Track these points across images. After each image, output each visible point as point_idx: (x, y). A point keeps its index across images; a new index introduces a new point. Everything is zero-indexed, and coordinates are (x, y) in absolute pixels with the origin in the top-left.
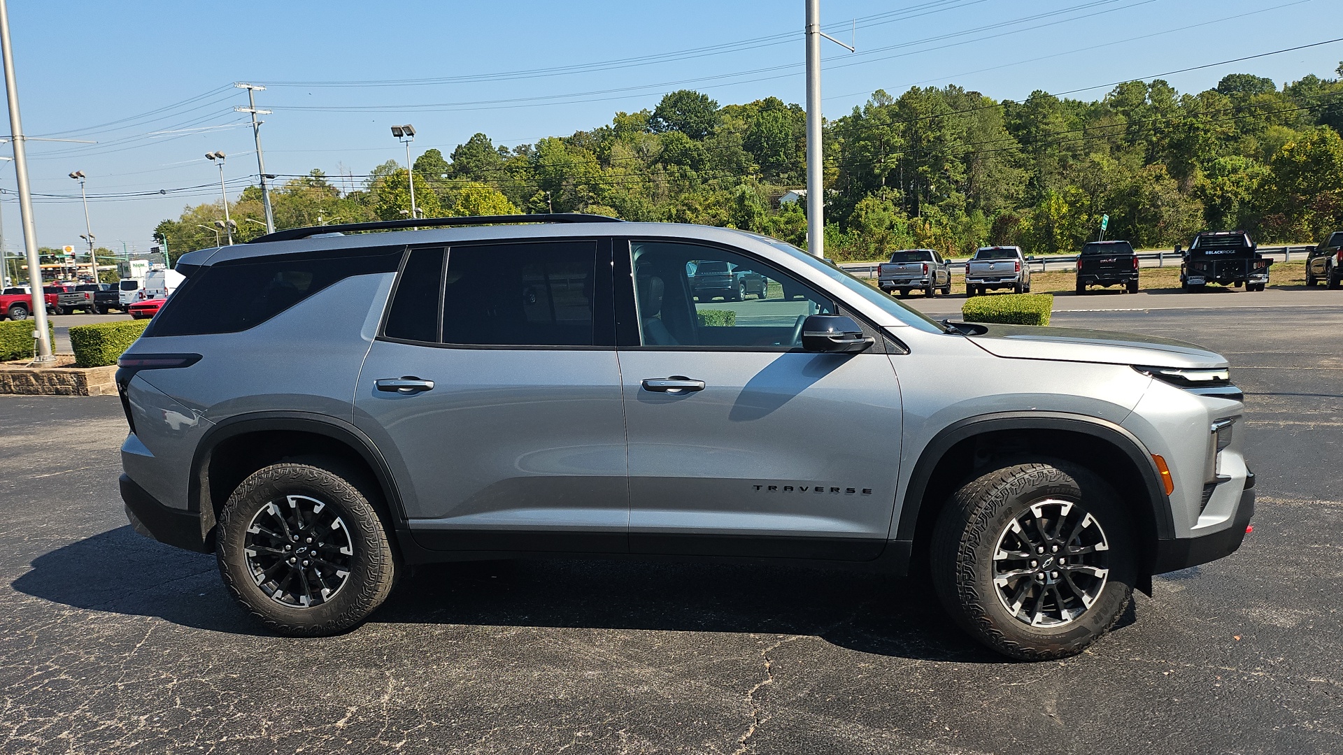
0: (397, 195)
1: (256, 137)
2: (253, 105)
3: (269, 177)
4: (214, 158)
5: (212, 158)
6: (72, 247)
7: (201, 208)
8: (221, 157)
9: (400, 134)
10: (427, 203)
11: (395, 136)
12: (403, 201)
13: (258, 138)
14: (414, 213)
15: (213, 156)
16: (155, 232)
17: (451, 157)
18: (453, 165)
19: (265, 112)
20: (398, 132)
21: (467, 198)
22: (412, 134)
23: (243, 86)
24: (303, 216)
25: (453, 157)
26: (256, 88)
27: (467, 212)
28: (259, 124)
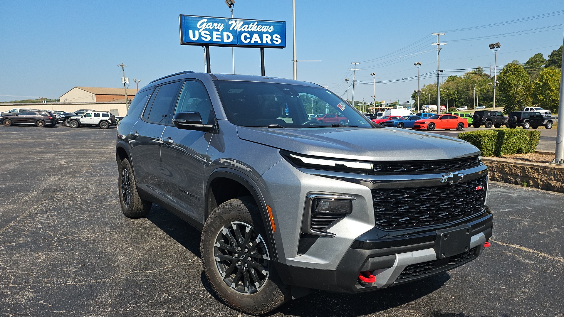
0: (508, 76)
1: (438, 54)
2: (439, 41)
3: (441, 71)
4: (417, 65)
5: (416, 65)
6: (385, 101)
7: (430, 85)
8: (420, 64)
9: (493, 47)
10: (523, 80)
11: (490, 48)
12: (510, 79)
13: (439, 55)
14: (495, 84)
15: (417, 64)
16: (412, 95)
17: (548, 57)
18: (549, 61)
19: (444, 44)
20: (492, 47)
21: (542, 77)
22: (499, 47)
23: (436, 34)
24: (469, 87)
25: (550, 56)
26: (441, 34)
27: (542, 83)
28: (440, 49)
